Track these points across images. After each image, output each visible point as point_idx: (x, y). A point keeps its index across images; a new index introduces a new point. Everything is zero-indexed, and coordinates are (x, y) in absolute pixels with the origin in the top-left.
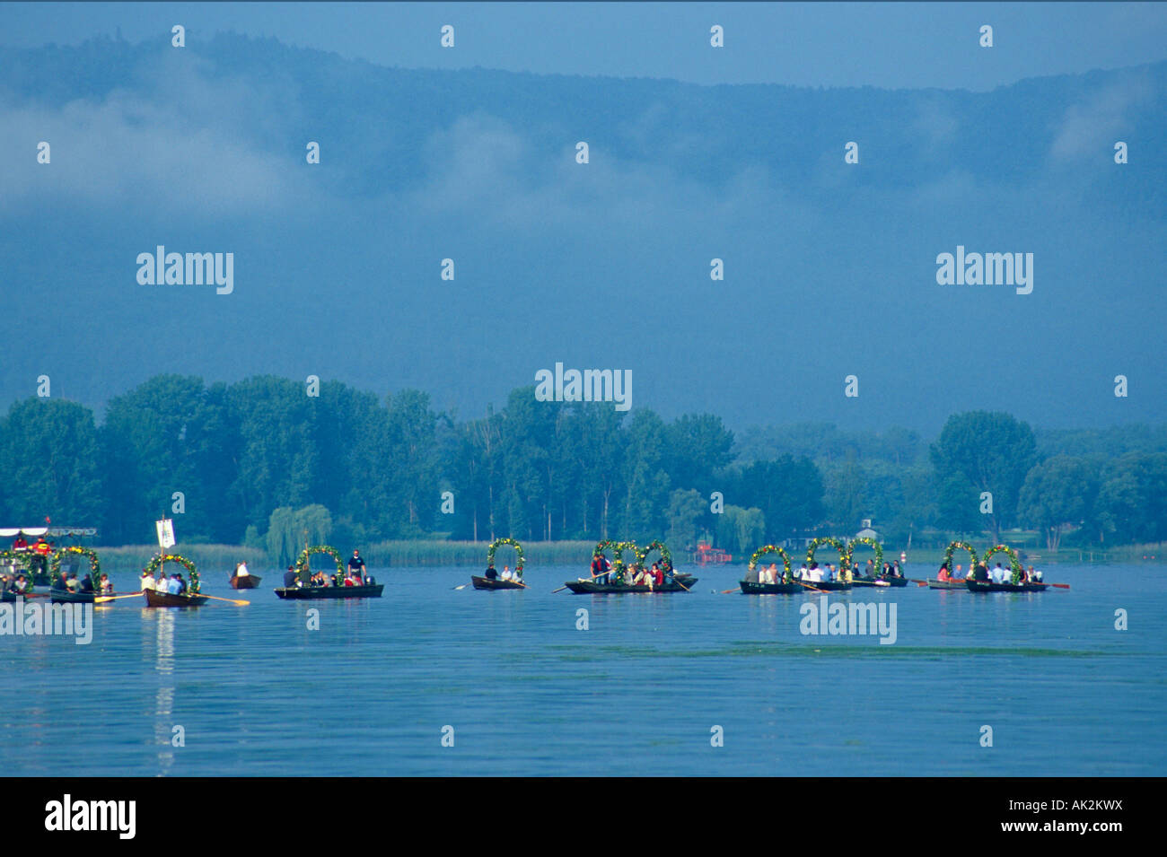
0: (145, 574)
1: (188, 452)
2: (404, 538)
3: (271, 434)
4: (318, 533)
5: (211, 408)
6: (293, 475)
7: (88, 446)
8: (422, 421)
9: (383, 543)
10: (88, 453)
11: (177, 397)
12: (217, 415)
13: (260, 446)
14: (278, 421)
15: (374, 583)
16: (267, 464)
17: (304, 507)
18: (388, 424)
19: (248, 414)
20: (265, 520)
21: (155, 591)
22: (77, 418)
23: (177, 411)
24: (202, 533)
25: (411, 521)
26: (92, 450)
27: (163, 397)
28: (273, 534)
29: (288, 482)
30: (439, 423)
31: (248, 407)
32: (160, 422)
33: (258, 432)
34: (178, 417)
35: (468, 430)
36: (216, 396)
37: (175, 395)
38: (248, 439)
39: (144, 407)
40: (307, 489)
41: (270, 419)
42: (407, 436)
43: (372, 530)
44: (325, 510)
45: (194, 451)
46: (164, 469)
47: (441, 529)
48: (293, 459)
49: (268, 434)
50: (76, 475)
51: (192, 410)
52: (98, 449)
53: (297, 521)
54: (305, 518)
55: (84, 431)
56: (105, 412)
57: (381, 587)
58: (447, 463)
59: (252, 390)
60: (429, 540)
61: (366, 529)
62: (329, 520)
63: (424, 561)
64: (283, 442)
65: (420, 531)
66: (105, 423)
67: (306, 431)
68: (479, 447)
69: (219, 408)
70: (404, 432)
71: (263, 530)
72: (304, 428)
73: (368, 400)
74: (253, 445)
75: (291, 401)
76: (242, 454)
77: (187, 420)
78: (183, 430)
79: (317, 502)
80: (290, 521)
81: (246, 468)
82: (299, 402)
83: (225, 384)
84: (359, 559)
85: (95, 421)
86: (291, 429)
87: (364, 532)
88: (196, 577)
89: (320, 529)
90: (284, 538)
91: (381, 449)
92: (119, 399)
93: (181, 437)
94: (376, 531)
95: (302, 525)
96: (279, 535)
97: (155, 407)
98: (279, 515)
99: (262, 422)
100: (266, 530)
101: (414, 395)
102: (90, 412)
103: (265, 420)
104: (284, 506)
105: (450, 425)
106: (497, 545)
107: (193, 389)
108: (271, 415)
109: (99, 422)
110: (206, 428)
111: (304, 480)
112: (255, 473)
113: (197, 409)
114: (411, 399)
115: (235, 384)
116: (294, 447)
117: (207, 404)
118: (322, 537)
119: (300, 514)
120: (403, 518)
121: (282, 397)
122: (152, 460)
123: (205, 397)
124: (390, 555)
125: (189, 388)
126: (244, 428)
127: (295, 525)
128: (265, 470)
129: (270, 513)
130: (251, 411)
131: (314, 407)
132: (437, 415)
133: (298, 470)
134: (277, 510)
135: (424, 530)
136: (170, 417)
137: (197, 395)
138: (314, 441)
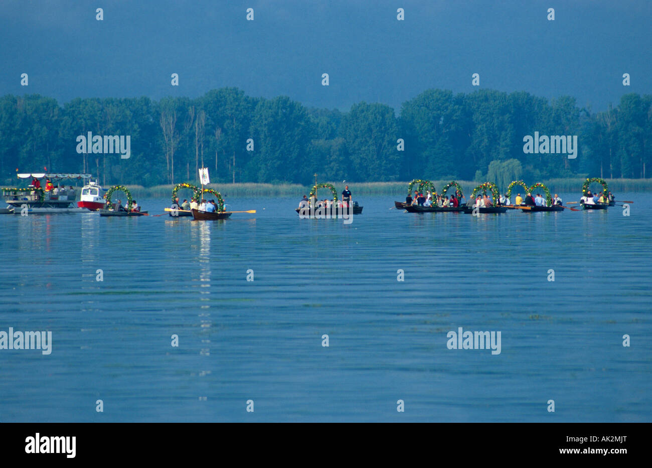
0: (192, 200)
1: (444, 131)
2: (562, 177)
3: (489, 120)
4: (514, 174)
5: (457, 107)
6: (501, 143)
7: (392, 128)
8: (572, 113)
9: (550, 180)
10: (392, 131)
11: (439, 101)
12: (460, 110)
13: (483, 127)
14: (493, 114)
15: (358, 206)
16: (486, 137)
17: (507, 160)
18: (553, 115)
19: (476, 110)
20: (486, 167)
21: (198, 210)
22: (386, 113)
23: (439, 109)
24: (452, 174)
25: (566, 168)
26: (394, 130)
27: (431, 101)
28: (490, 174)
29: (498, 147)
30: (582, 114)
31: (476, 106)
32: (430, 114)
33: (482, 120)
34: (439, 112)
35: (598, 117)
36: (460, 101)
37: (438, 100)
38: (477, 124)
39: (421, 106)
40: (509, 150)
41: (488, 113)
42: (564, 121)
43: (544, 173)
44: (518, 162)
45: (448, 130)
46: (432, 140)
47: (583, 172)
48: (501, 134)
49: (487, 120)
50: (385, 143)
51: (447, 108)
52: (397, 129)
53: (503, 168)
54: (507, 166)
55: (390, 119)
56: (401, 109)
57: (361, 208)
58: (585, 136)
59: (478, 97)
60: (576, 178)
61: (541, 172)
62: (520, 167)
63: (573, 190)
64: (496, 125)
65: (571, 173)
66: (400, 115)
67: (508, 119)
68: (604, 127)
69: (461, 107)
70: (562, 119)
71: (485, 173)
72: (507, 117)
73: (542, 101)
74: (479, 127)
75: (499, 102)
76: (473, 132)
77: (443, 113)
78: (442, 119)
79: (515, 158)
80: (499, 168)
81: (476, 140)
82: (504, 103)
83: (464, 94)
84: (349, 191)
85: (395, 114)
86: (500, 118)
87: (540, 174)
88: (222, 202)
89: (516, 172)
90: (496, 177)
91: (549, 129)
92: (408, 102)
93: (441, 123)
94: (547, 173)
95: (506, 170)
96: (493, 175)
97: (427, 107)
98: (494, 165)
99: (484, 114)
100: (487, 173)
101: (568, 99)
102: (393, 109)
103: (486, 113)
104: (496, 160)
105: (588, 115)
106: (414, 183)
107: (447, 97)
108: (489, 110)
109: (398, 115)
110: (454, 118)
111: (507, 146)
112: (481, 141)
113: (449, 108)
114: (566, 101)
115: (470, 94)
116: (501, 128)
117: (454, 105)
118: (517, 177)
119: (505, 164)
120: (561, 166)
121: (495, 101)
122: (426, 135)
123: (453, 101)
124: (554, 187)
125: (445, 96)
126: (474, 117)
127: (502, 170)
128: (486, 140)
129: (489, 164)
130: (478, 108)
131: (512, 106)
132: (581, 109)
133: (504, 141)
134: (492, 162)
135: (573, 173)
136: (435, 112)
137: (449, 100)
138: (512, 124)
